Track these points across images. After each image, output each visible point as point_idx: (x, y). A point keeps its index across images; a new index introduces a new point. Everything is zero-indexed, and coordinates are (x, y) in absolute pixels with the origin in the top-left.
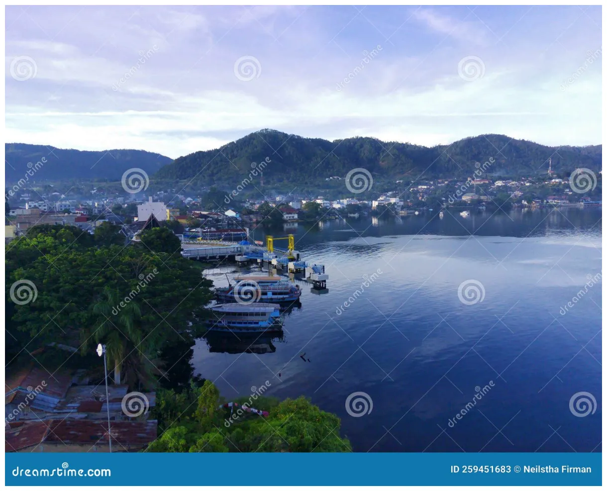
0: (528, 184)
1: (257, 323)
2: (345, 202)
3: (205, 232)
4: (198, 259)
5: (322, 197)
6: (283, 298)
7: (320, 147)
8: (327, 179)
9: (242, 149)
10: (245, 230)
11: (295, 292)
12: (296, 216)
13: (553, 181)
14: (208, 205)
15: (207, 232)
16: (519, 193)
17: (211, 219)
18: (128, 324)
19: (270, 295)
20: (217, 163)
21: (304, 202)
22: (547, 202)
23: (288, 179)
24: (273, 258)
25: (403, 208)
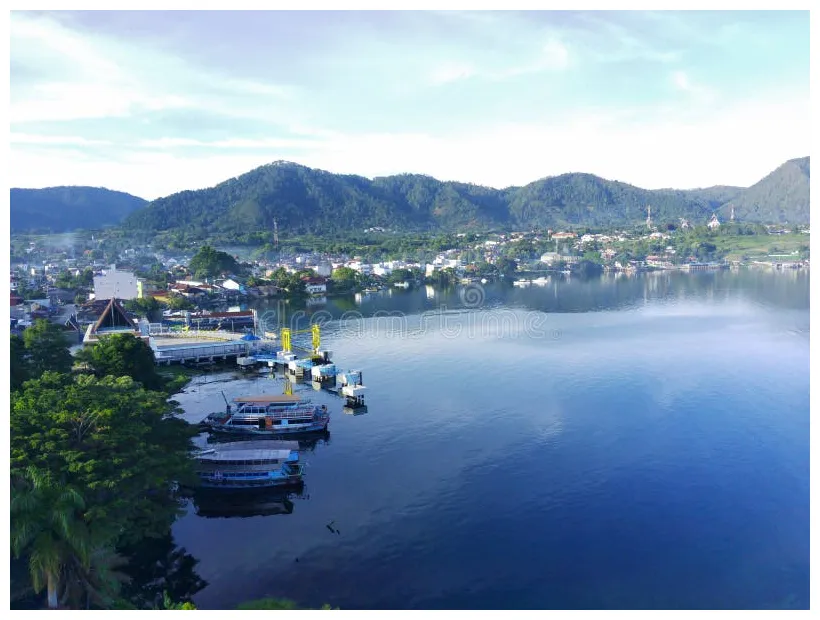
0: (622, 240)
1: (266, 474)
2: (391, 265)
3: (193, 317)
4: (183, 362)
5: (359, 257)
6: (305, 428)
7: (355, 187)
8: (366, 231)
9: (246, 188)
10: (251, 313)
11: (320, 416)
12: (324, 288)
13: (653, 235)
14: (199, 271)
15: (197, 317)
16: (611, 252)
17: (203, 294)
18: (65, 524)
19: (285, 425)
20: (212, 208)
21: (335, 266)
22: (646, 264)
23: (312, 230)
24: (291, 359)
25: (466, 275)
